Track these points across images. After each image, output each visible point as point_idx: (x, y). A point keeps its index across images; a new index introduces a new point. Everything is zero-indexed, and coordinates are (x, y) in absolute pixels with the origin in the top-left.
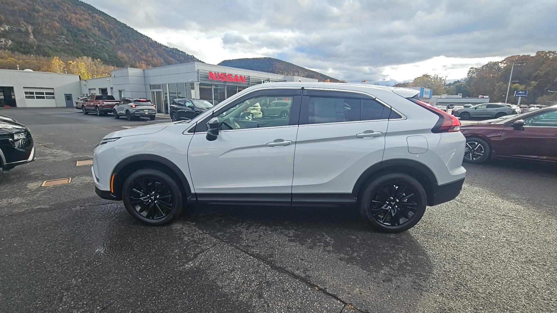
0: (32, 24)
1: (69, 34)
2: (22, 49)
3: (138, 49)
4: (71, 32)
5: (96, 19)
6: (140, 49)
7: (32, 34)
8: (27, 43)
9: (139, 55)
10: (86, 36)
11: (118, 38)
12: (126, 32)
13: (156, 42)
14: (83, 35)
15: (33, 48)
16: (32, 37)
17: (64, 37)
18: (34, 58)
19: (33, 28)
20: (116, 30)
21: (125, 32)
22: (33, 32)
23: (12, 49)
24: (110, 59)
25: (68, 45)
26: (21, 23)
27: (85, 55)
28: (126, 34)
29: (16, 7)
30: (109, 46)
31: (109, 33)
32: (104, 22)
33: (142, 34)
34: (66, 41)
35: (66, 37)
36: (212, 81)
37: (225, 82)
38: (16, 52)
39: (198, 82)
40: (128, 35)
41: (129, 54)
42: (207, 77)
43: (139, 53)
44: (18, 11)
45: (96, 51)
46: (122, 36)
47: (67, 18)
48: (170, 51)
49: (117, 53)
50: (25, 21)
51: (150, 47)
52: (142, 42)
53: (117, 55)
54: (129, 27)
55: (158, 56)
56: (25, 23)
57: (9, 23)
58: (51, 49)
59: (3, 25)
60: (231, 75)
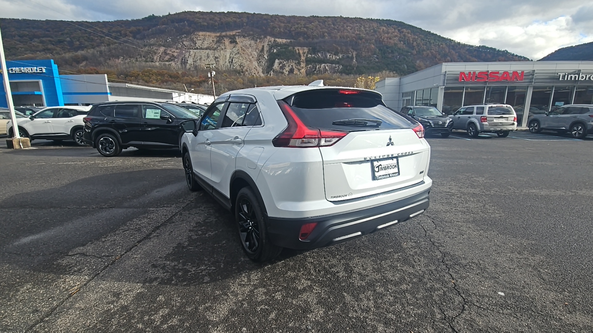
0: (356, 50)
1: (380, 53)
2: (347, 71)
3: (437, 55)
4: (382, 50)
5: (404, 33)
6: (439, 55)
7: (355, 58)
8: (350, 66)
9: (438, 61)
10: (392, 52)
11: (419, 47)
12: (429, 39)
13: (459, 43)
14: (390, 51)
15: (353, 69)
16: (354, 61)
17: (375, 56)
18: (353, 77)
19: (356, 53)
20: (419, 41)
21: (427, 40)
22: (356, 57)
23: (341, 72)
24: (408, 69)
25: (377, 62)
26: (349, 51)
27: (388, 69)
28: (428, 41)
29: (348, 39)
30: (409, 57)
31: (413, 43)
32: (409, 35)
33: (445, 38)
34: (376, 59)
35: (377, 55)
36: (463, 83)
37: (486, 82)
38: (343, 74)
39: (444, 86)
40: (430, 42)
41: (427, 62)
42: (456, 79)
43: (438, 58)
44: (349, 42)
45: (397, 64)
46: (423, 45)
47: (380, 39)
48: (475, 50)
49: (416, 62)
50: (352, 49)
51: (451, 50)
52: (444, 46)
53: (415, 65)
54: (433, 34)
55: (458, 59)
56: (352, 50)
57: (343, 52)
58: (365, 68)
59: (339, 55)
60: (498, 73)
